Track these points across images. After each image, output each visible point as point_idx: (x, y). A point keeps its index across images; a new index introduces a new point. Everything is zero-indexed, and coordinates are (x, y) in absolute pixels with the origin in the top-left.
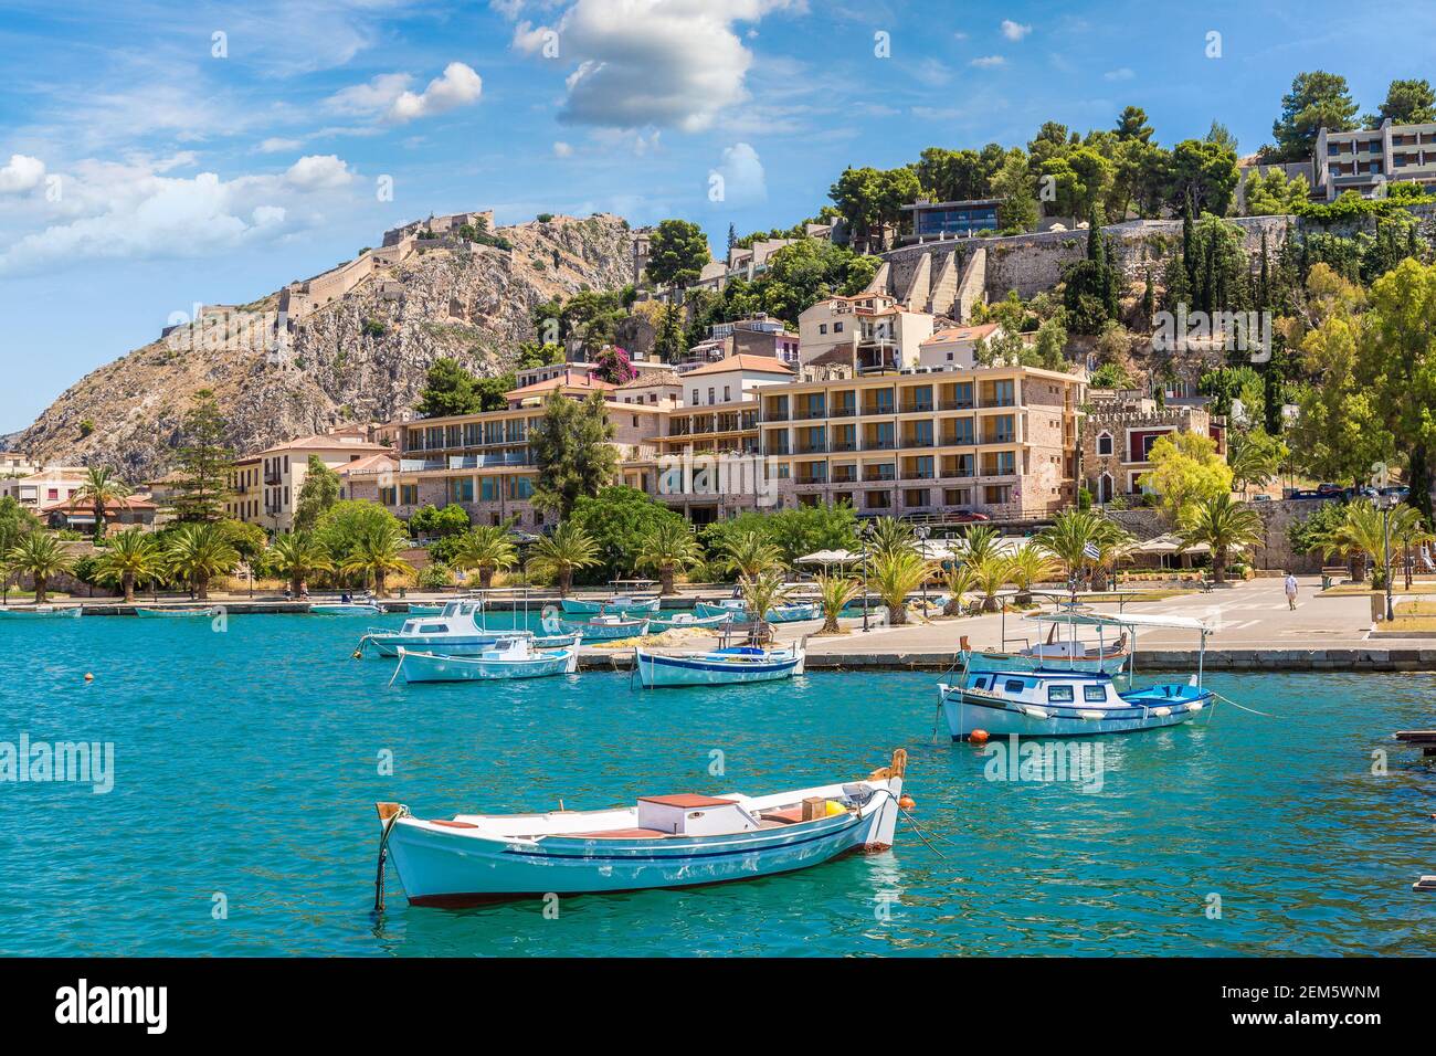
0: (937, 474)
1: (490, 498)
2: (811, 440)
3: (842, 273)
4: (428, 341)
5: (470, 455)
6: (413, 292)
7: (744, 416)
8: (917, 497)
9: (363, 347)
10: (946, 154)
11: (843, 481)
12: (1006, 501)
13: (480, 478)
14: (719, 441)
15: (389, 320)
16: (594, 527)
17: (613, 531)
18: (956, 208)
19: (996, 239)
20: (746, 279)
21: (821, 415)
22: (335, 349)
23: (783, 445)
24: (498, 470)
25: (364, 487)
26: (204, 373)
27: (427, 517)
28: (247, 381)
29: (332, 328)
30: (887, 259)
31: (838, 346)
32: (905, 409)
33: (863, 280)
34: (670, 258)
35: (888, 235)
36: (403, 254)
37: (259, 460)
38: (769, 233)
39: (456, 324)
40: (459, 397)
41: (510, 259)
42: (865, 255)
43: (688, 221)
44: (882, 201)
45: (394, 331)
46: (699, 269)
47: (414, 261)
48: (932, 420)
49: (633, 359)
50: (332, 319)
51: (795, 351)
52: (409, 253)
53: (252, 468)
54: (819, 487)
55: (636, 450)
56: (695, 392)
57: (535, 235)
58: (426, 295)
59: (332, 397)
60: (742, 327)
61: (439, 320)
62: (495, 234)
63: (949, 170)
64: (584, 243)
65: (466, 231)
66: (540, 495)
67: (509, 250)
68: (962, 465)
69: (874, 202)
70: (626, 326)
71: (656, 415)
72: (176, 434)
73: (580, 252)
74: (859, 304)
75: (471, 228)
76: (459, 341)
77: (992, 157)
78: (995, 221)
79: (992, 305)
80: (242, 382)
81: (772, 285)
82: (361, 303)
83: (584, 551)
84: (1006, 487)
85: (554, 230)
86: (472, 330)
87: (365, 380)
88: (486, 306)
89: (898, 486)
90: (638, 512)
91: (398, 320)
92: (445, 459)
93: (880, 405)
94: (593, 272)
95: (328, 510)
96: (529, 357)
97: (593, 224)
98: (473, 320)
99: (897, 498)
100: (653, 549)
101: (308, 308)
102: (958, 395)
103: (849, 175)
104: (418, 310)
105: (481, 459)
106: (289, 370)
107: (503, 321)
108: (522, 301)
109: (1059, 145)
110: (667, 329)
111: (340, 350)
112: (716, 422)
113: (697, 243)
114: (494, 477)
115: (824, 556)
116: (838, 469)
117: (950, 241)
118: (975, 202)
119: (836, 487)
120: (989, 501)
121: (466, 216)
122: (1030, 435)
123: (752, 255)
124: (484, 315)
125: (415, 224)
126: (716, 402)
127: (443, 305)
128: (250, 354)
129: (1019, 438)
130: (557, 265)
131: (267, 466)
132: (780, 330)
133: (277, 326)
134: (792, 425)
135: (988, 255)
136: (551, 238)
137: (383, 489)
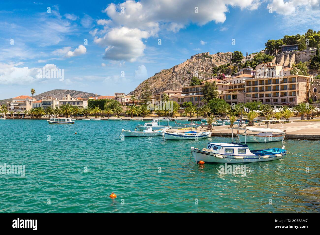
0: (280, 96)
1: (196, 100)
2: (255, 90)
3: (267, 59)
4: (198, 75)
5: (193, 93)
6: (195, 66)
7: (243, 85)
8: (276, 100)
9: (187, 76)
10: (289, 37)
11: (261, 97)
12: (294, 101)
13: (195, 97)
14: (238, 90)
15: (191, 71)
18: (290, 46)
19: (297, 52)
20: (249, 61)
21: (257, 85)
22: (182, 76)
23: (249, 91)
24: (198, 95)
25: (175, 99)
26: (161, 80)
27: (185, 104)
28: (168, 82)
29: (182, 73)
30: (276, 56)
32: (274, 83)
33: (271, 60)
34: (236, 58)
35: (277, 52)
36: (194, 60)
37: (160, 94)
38: (255, 53)
39: (202, 72)
40: (197, 83)
42: (272, 56)
43: (239, 51)
44: (275, 46)
46: (241, 60)
48: (279, 86)
49: (226, 76)
50: (182, 71)
51: (255, 73)
52: (195, 60)
53: (159, 95)
54: (256, 98)
55: (223, 92)
56: (235, 81)
57: (217, 56)
58: (197, 67)
59: (182, 84)
60: (245, 69)
61: (200, 71)
62: (209, 56)
63: (289, 39)
64: (225, 57)
65: (204, 56)
66: (203, 100)
67: (212, 59)
68: (285, 94)
69: (274, 46)
70: (227, 70)
71: (227, 85)
72: (157, 90)
73: (224, 59)
74: (267, 64)
75: (205, 55)
76: (203, 74)
77: (298, 36)
78: (298, 48)
79: (296, 64)
81: (254, 62)
82: (187, 68)
83: (208, 110)
84: (294, 98)
85: (220, 55)
86: (205, 72)
87: (187, 81)
88: (208, 68)
89: (272, 98)
91: (193, 71)
92: (189, 94)
94: (227, 62)
97: (227, 54)
99: (272, 101)
100: (221, 110)
101: (178, 69)
102: (284, 81)
103: (269, 41)
104: (196, 69)
105: (195, 94)
106: (175, 80)
107: (211, 71)
109: (311, 33)
110: (234, 70)
112: (238, 86)
113: (240, 55)
114: (197, 97)
116: (260, 95)
117: (288, 52)
118: (294, 45)
119: (260, 98)
120: (290, 101)
121: (205, 53)
122: (299, 88)
123: (251, 57)
124: (207, 70)
125: (196, 55)
126: (239, 83)
127: (200, 68)
128: (168, 77)
129: (297, 89)
130: (220, 61)
131: (161, 95)
132: (252, 70)
133: (173, 72)
134: (251, 87)
135: (296, 55)
136: (219, 56)
137: (178, 99)
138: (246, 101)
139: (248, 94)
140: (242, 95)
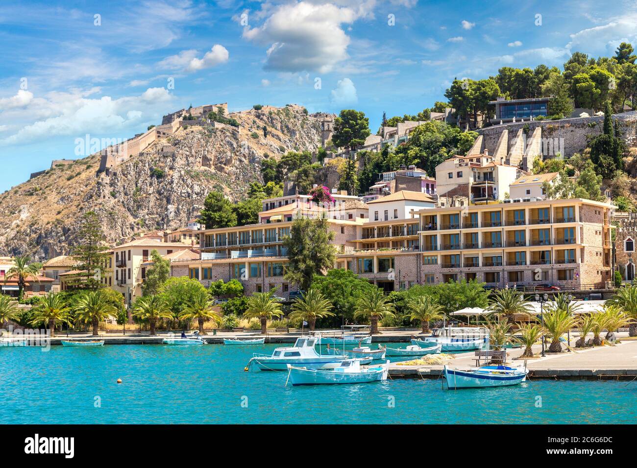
0: (528, 262)
1: (255, 276)
2: (450, 243)
3: (454, 142)
4: (189, 181)
5: (243, 250)
6: (181, 152)
7: (408, 227)
8: (516, 276)
9: (151, 184)
10: (513, 71)
11: (471, 266)
12: (570, 279)
13: (250, 263)
14: (393, 242)
15: (166, 168)
16: (327, 293)
17: (337, 296)
18: (521, 103)
19: (547, 122)
20: (395, 145)
21: (457, 227)
22: (134, 185)
23: (433, 245)
24: (261, 259)
25: (179, 269)
26: (56, 200)
27: (219, 287)
28: (82, 205)
29: (132, 173)
30: (481, 133)
31: (459, 185)
32: (509, 223)
33: (467, 146)
34: (347, 132)
35: (479, 118)
36: (174, 129)
37: (112, 253)
38: (403, 117)
39: (206, 171)
40: (224, 215)
41: (238, 132)
42: (466, 131)
43: (357, 110)
44: (476, 98)
45: (169, 175)
46: (364, 139)
47: (181, 133)
48: (525, 230)
49: (331, 193)
50: (132, 168)
51: (433, 189)
52: (178, 128)
53: (108, 257)
54: (455, 270)
55: (343, 247)
56: (376, 213)
57: (252, 117)
58: (188, 153)
59: (132, 215)
60: (401, 174)
61: (196, 168)
62: (229, 117)
63: (515, 80)
64: (281, 122)
65: (212, 115)
66: (289, 274)
67: (237, 126)
68: (543, 257)
69: (472, 99)
70: (321, 173)
71: (355, 227)
72: (40, 237)
73: (279, 127)
74: (471, 160)
75: (215, 114)
76: (208, 181)
77: (542, 73)
78: (546, 111)
79: (546, 161)
80: (79, 205)
81: (412, 149)
82: (149, 158)
83: (323, 308)
84: (570, 270)
85: (263, 115)
86: (215, 174)
87: (151, 204)
88: (224, 160)
89: (504, 269)
90: (352, 284)
91: (171, 168)
92: (227, 252)
93: (493, 221)
94: (287, 140)
95: (163, 282)
96: (255, 191)
97: (287, 111)
98: (216, 168)
99: (504, 276)
100: (365, 307)
101: (118, 162)
102: (540, 216)
103: (457, 83)
104: (183, 163)
105: (250, 252)
106: (107, 198)
107: (234, 169)
108: (245, 157)
109: (583, 66)
110: (348, 174)
111: (137, 186)
112: (391, 231)
113: (362, 124)
114: (258, 263)
115: (467, 311)
116: (467, 259)
117: (520, 123)
118: (533, 100)
119: (466, 270)
120: (560, 279)
121: (211, 106)
122: (584, 239)
123: (397, 130)
124: (223, 165)
125: (181, 111)
126: (389, 219)
127: (198, 159)
128: (83, 188)
129: (578, 241)
130: (265, 135)
131: (117, 256)
132: (424, 176)
133: (99, 172)
134: (439, 233)
135: (543, 131)
136: (262, 119)
137: (191, 270)
138: (423, 278)
139: (428, 256)
140: (412, 258)
